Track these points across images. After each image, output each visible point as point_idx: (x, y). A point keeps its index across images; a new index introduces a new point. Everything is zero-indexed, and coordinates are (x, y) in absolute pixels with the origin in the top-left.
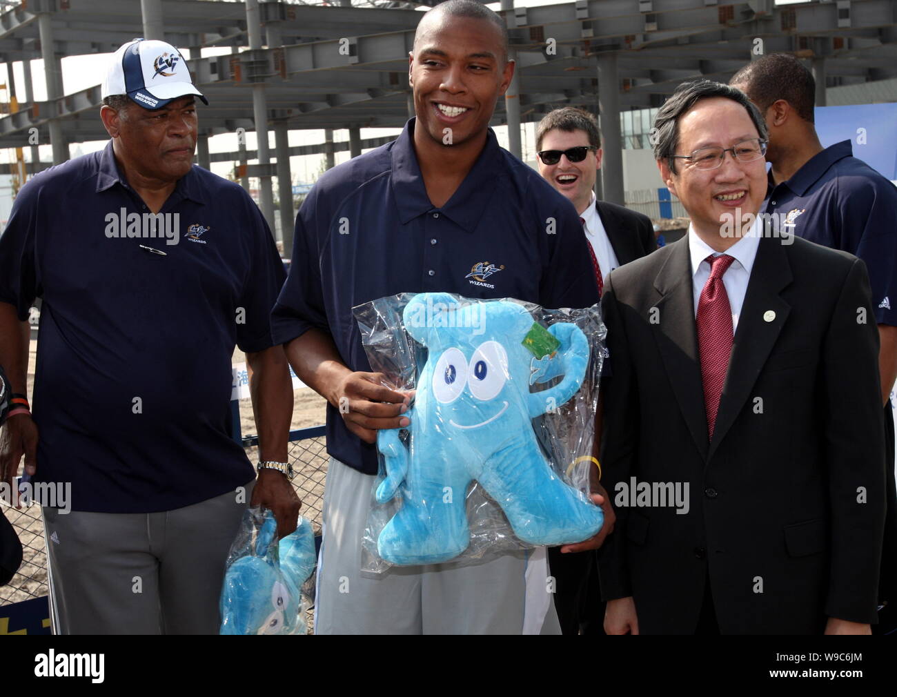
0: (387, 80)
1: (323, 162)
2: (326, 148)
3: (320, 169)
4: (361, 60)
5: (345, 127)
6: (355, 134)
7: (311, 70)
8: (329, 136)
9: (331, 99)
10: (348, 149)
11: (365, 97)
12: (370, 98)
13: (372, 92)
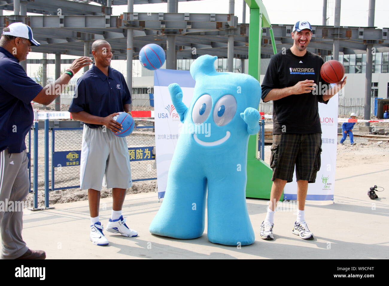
0: (76, 35)
1: (40, 68)
2: (43, 62)
3: (38, 71)
4: (65, 26)
5: (54, 53)
6: (58, 56)
7: (42, 27)
8: (45, 56)
9: (49, 40)
10: (54, 63)
11: (65, 41)
12: (68, 42)
13: (68, 39)
